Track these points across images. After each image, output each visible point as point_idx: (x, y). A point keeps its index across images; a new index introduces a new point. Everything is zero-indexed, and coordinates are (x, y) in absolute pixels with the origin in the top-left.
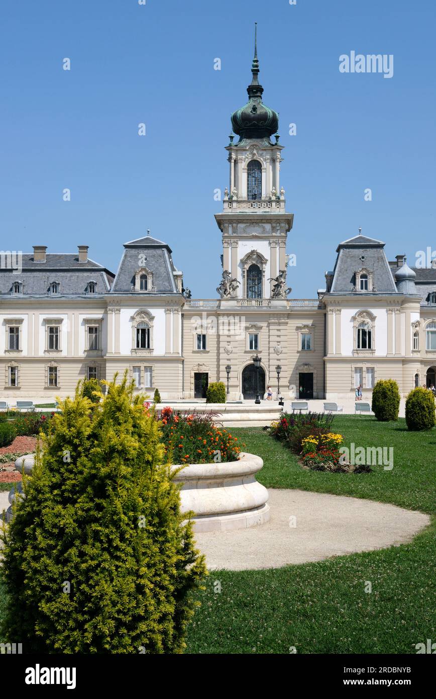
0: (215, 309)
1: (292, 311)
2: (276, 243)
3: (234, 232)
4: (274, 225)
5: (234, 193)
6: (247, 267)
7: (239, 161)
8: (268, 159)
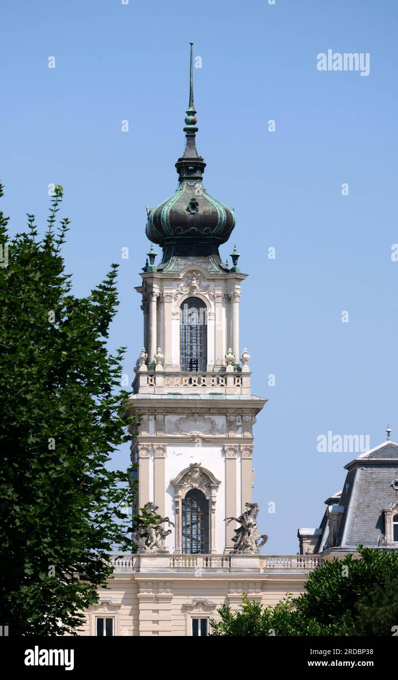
0: (131, 572)
1: (269, 576)
2: (235, 451)
3: (158, 429)
4: (232, 418)
5: (158, 359)
6: (182, 493)
7: (166, 300)
8: (218, 297)
